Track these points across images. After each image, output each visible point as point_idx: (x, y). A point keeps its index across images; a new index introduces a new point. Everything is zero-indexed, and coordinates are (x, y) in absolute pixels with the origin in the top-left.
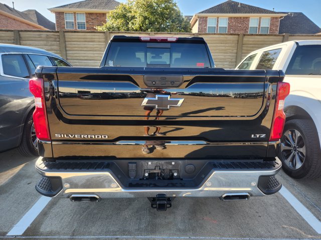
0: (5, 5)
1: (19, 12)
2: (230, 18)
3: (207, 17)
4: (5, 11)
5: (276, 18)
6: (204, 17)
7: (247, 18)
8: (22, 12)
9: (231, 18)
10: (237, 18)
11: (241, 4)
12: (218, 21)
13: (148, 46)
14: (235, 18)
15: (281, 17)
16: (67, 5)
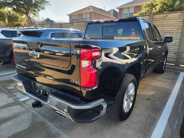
0: (101, 9)
1: (106, 11)
4: (99, 12)
8: (108, 11)
16: (125, 4)
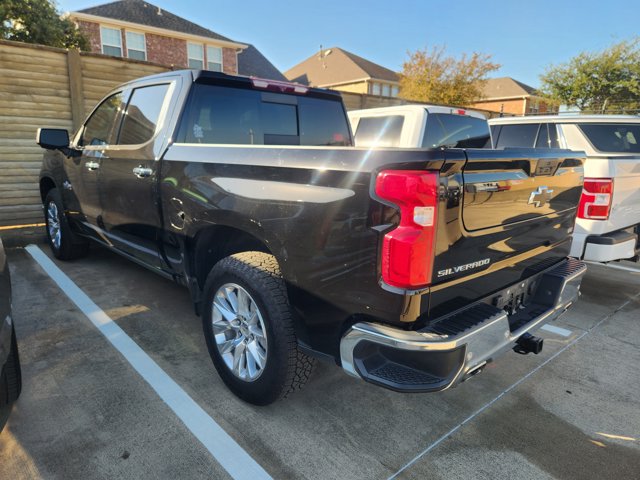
2: (149, 36)
3: (97, 25)
5: (231, 50)
6: (90, 23)
7: (181, 40)
9: (151, 35)
10: (163, 37)
11: (162, 11)
12: (124, 37)
13: (263, 99)
14: (158, 36)
15: (239, 49)
